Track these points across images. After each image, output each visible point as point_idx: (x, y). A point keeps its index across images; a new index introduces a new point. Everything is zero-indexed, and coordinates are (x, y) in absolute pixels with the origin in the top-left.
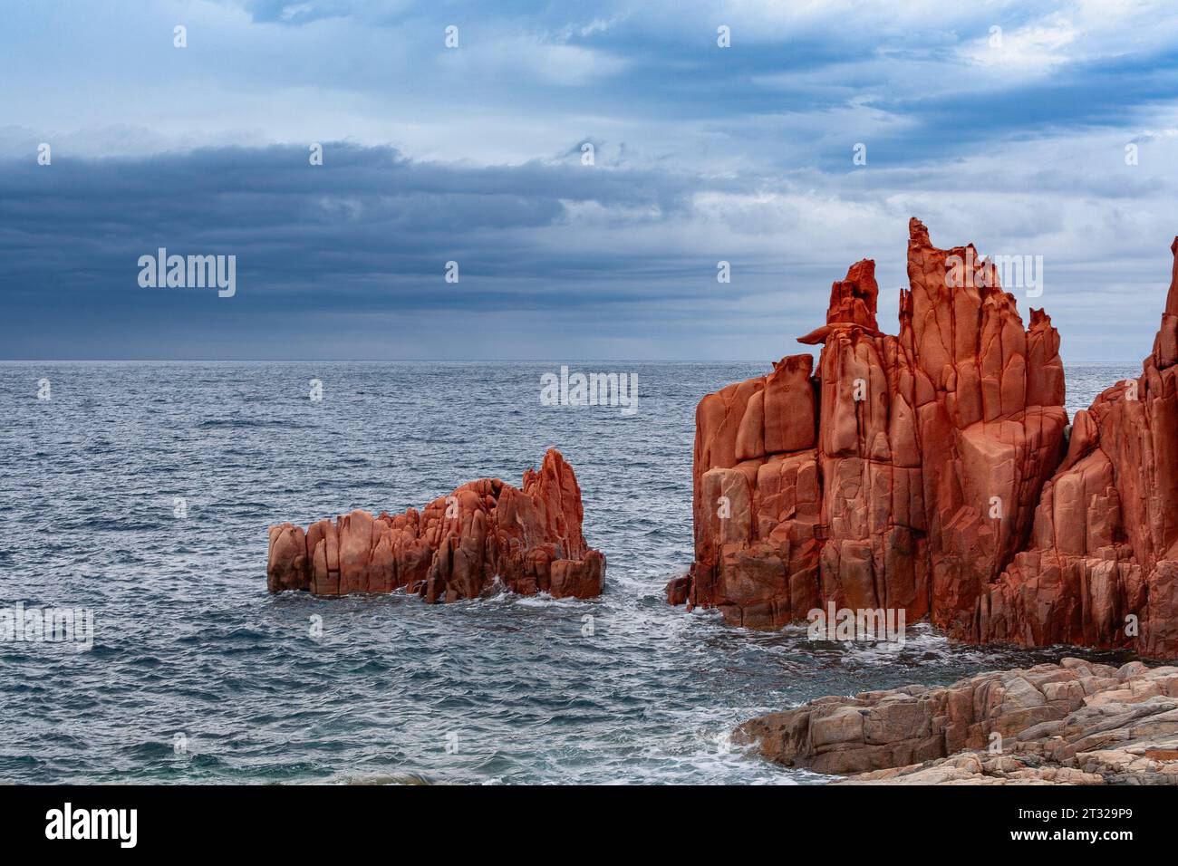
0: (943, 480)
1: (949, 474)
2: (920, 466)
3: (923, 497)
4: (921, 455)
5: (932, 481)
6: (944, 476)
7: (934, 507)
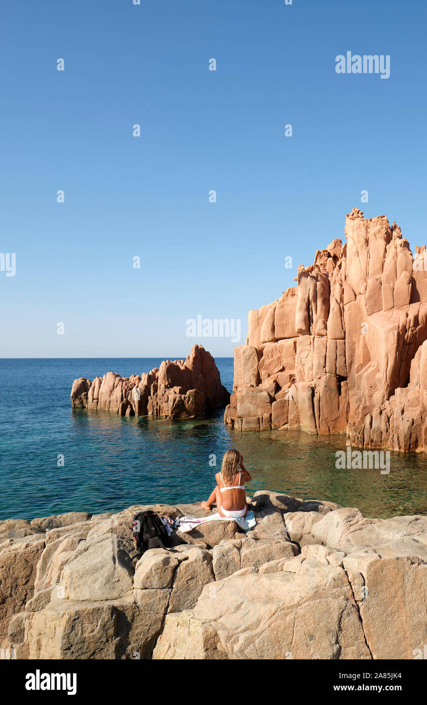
0: (358, 347)
1: (361, 344)
2: (344, 338)
3: (345, 357)
4: (345, 333)
5: (351, 347)
6: (358, 344)
7: (351, 363)
